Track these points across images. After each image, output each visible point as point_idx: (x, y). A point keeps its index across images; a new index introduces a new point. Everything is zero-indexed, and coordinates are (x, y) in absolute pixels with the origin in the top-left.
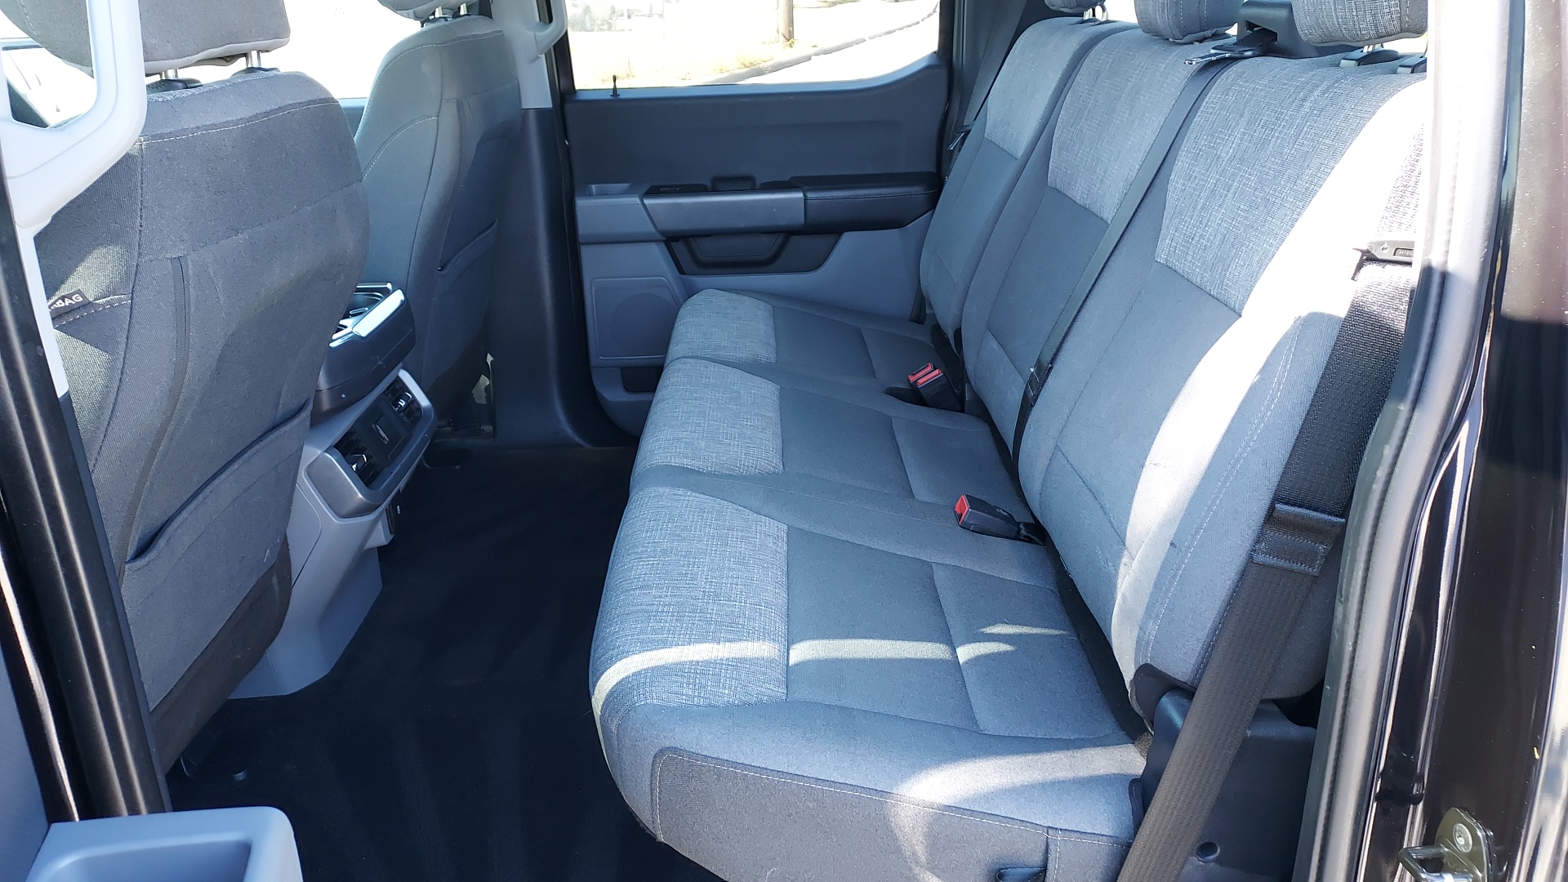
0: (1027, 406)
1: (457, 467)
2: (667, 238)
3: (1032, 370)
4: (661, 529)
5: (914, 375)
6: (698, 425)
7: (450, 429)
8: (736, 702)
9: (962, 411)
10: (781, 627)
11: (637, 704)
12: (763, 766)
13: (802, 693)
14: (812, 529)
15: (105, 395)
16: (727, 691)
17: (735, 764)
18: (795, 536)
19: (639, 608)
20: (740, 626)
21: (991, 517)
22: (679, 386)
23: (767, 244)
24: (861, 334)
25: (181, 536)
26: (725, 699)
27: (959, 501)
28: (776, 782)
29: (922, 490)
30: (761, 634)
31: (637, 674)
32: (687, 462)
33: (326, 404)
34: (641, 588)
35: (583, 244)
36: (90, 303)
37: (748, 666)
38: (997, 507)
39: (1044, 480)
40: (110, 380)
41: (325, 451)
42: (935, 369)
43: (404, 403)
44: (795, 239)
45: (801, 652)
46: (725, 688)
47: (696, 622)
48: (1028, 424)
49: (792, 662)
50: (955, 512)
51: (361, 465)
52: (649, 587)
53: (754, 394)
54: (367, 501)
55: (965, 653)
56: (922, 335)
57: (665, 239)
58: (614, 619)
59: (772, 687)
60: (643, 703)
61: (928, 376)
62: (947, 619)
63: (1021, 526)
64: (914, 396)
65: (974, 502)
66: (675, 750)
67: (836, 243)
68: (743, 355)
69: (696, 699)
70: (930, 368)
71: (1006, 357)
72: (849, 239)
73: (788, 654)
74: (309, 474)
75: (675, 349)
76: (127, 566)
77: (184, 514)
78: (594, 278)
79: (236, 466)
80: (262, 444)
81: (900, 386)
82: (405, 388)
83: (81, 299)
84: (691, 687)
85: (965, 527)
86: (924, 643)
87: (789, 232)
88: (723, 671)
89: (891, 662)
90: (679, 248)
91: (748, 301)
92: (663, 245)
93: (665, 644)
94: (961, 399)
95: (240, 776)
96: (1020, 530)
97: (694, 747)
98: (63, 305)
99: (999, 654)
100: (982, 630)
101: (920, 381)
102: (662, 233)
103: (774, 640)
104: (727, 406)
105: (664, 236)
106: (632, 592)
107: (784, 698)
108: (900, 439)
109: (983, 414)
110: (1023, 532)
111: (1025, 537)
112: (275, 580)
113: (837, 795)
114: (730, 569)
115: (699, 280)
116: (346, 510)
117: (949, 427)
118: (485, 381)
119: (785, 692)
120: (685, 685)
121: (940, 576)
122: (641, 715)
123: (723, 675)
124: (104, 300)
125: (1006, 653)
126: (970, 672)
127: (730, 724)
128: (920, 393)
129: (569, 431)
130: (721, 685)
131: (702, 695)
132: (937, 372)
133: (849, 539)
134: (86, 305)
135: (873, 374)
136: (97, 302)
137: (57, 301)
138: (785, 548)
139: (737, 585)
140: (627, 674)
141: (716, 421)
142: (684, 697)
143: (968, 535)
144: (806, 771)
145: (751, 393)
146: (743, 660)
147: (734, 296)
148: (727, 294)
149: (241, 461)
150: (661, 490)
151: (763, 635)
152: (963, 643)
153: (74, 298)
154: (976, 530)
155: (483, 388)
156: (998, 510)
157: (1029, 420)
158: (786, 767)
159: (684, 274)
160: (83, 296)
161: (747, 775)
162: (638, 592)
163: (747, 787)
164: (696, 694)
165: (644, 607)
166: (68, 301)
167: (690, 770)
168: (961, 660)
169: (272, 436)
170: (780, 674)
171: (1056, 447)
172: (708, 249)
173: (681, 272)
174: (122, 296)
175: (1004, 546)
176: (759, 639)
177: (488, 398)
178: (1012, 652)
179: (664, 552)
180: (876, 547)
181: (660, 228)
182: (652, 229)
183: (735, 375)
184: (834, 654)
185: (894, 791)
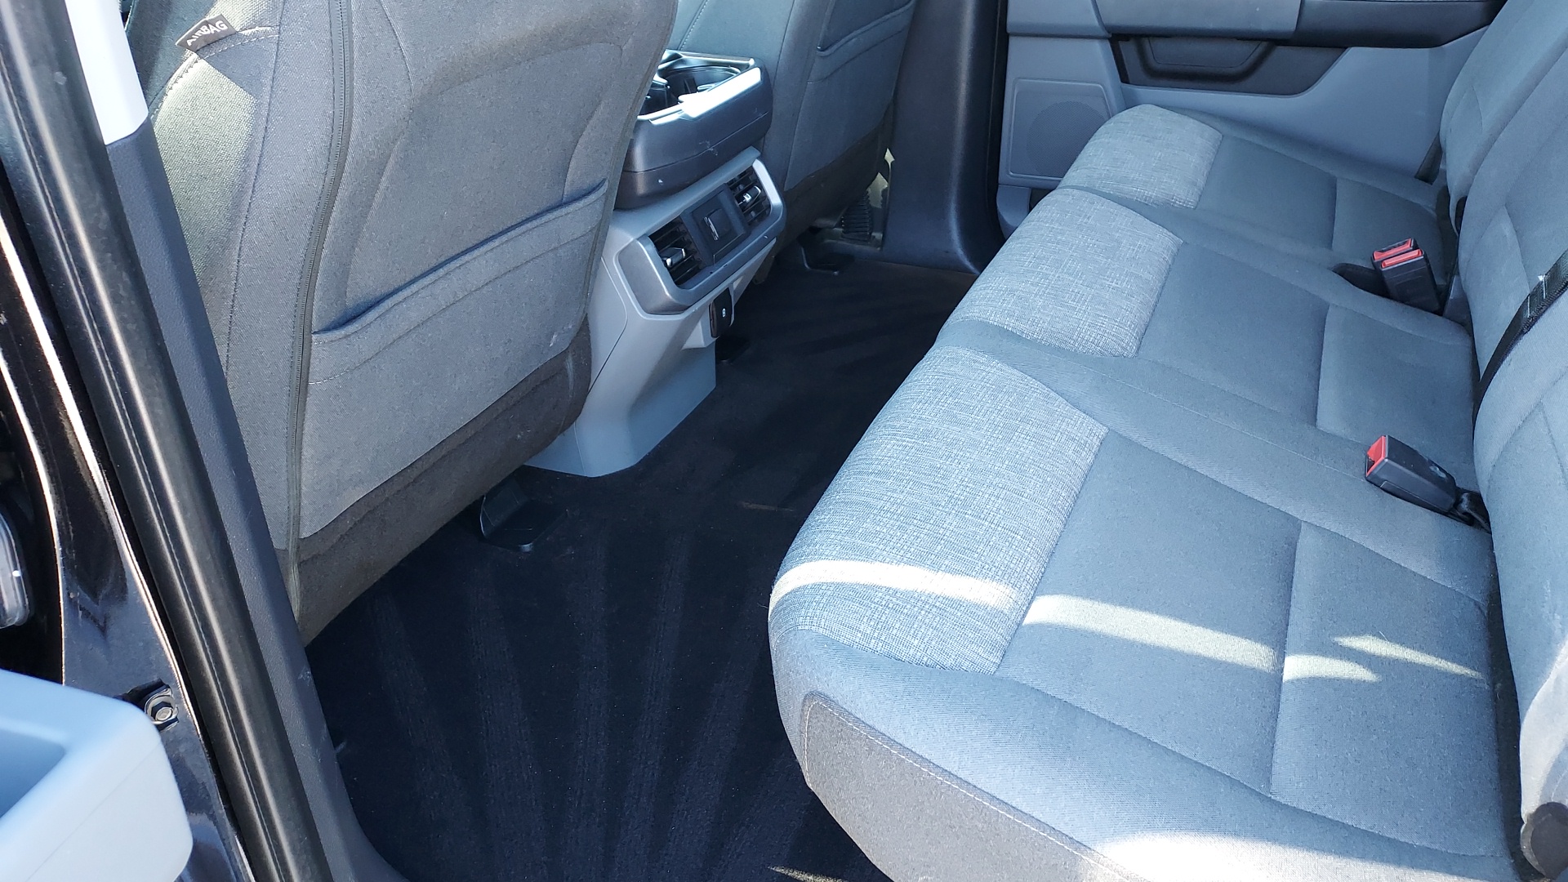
0: (1517, 329)
1: (836, 273)
2: (1113, 34)
3: (1541, 278)
4: (938, 403)
5: (1383, 251)
6: (1046, 277)
7: (841, 230)
8: (925, 659)
9: (1440, 313)
10: (1033, 567)
11: (800, 628)
12: (927, 756)
13: (1022, 671)
14: (1141, 440)
15: (250, 146)
16: (916, 641)
17: (891, 742)
18: (1115, 445)
19: (863, 498)
20: (976, 555)
21: (1416, 476)
22: (1046, 223)
23: (1243, 53)
24: (1335, 188)
25: (409, 310)
26: (912, 651)
27: (1376, 444)
28: (939, 782)
29: (1330, 417)
30: (1000, 573)
31: (816, 587)
32: (1010, 323)
33: (641, 188)
34: (879, 473)
35: (1016, 35)
36: (236, 33)
37: (959, 614)
38: (1431, 463)
39: (1506, 448)
40: (255, 128)
41: (638, 239)
42: (1415, 247)
43: (750, 198)
44: (1281, 51)
45: (1050, 609)
46: (915, 636)
47: (922, 535)
48: (1508, 358)
49: (1028, 621)
50: (1367, 457)
51: (676, 260)
52: (887, 474)
53: (1140, 247)
54: (674, 300)
55: (1297, 666)
56: (1424, 199)
57: (1111, 36)
58: (830, 504)
59: (980, 651)
60: (807, 628)
61: (1401, 256)
62: (1292, 609)
63: (1465, 497)
64: (1373, 281)
65: (1399, 451)
66: (826, 699)
67: (1334, 61)
68: (1153, 193)
69: (873, 641)
70: (1407, 247)
71: (1518, 249)
72: (1355, 59)
73: (1028, 608)
74: (620, 261)
75: (1074, 175)
76: (314, 337)
77: (414, 288)
78: (1019, 78)
79: (497, 242)
80: (535, 223)
81: (1360, 263)
82: (758, 182)
83: (225, 28)
84: (872, 623)
85: (1373, 481)
86: (1237, 639)
87: (1274, 41)
88: (923, 612)
89: (1173, 655)
90: (1129, 50)
91: (1191, 124)
92: (1108, 44)
93: (867, 555)
94: (1442, 295)
95: (527, 547)
96: (1458, 501)
97: (848, 703)
98: (209, 32)
99: (1349, 681)
100: (1336, 639)
101: (1387, 262)
102: (1108, 28)
103: (1014, 586)
104: (1095, 257)
105: (1109, 32)
106: (866, 477)
107: (993, 669)
108: (1329, 337)
109: (1465, 323)
110: (1465, 506)
111: (1465, 513)
112: (570, 365)
113: (1017, 827)
114: (998, 474)
115: (1142, 92)
116: (652, 306)
117: (1411, 332)
118: (881, 182)
119: (998, 661)
120: (865, 620)
121: (1307, 544)
122: (800, 643)
123: (920, 617)
124: (250, 31)
125: (1360, 683)
126: (1292, 698)
127: (901, 689)
128: (1383, 278)
129: (960, 252)
130: (912, 632)
131: (883, 638)
132: (1415, 253)
133: (1190, 464)
134: (231, 35)
135: (1329, 242)
136: (243, 32)
137: (201, 26)
138: (1090, 459)
139: (998, 498)
140: (805, 583)
141: (1070, 274)
142: (859, 635)
143: (1373, 494)
144: (982, 782)
145: (1135, 245)
146: (956, 604)
147: (1175, 116)
148: (1168, 112)
149: (504, 238)
150: (961, 351)
151: (1002, 575)
152: (1296, 652)
153: (217, 24)
154: (1389, 489)
155: (881, 190)
156: (1432, 468)
157: (1513, 352)
158: (956, 769)
159: (1127, 82)
160: (227, 24)
161: (903, 760)
162: (872, 477)
163: (902, 775)
164: (876, 635)
165: (869, 500)
166: (212, 29)
167: (839, 730)
168: (1288, 675)
169: (550, 216)
170: (999, 636)
171: (1539, 405)
172: (1164, 53)
173: (1124, 78)
174: (269, 28)
175: (1424, 521)
176: (993, 578)
177: (884, 202)
178: (1372, 684)
179: (926, 435)
180: (1226, 483)
181: (1105, 22)
182: (1096, 23)
183: (1125, 217)
184: (1092, 625)
185: (1098, 849)
